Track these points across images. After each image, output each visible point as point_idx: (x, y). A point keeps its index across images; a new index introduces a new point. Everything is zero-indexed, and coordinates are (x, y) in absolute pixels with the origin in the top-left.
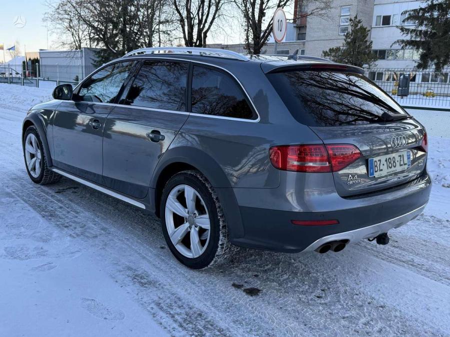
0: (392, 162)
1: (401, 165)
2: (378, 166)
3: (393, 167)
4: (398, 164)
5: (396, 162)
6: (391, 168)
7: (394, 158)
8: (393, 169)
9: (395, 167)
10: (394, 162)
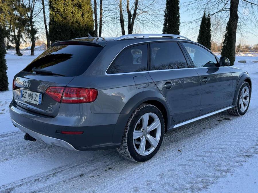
0: (31, 96)
1: (35, 100)
2: (25, 95)
3: (30, 99)
4: (34, 99)
5: (33, 97)
6: (29, 99)
7: (32, 94)
8: (30, 100)
9: (32, 99)
10: (32, 97)
